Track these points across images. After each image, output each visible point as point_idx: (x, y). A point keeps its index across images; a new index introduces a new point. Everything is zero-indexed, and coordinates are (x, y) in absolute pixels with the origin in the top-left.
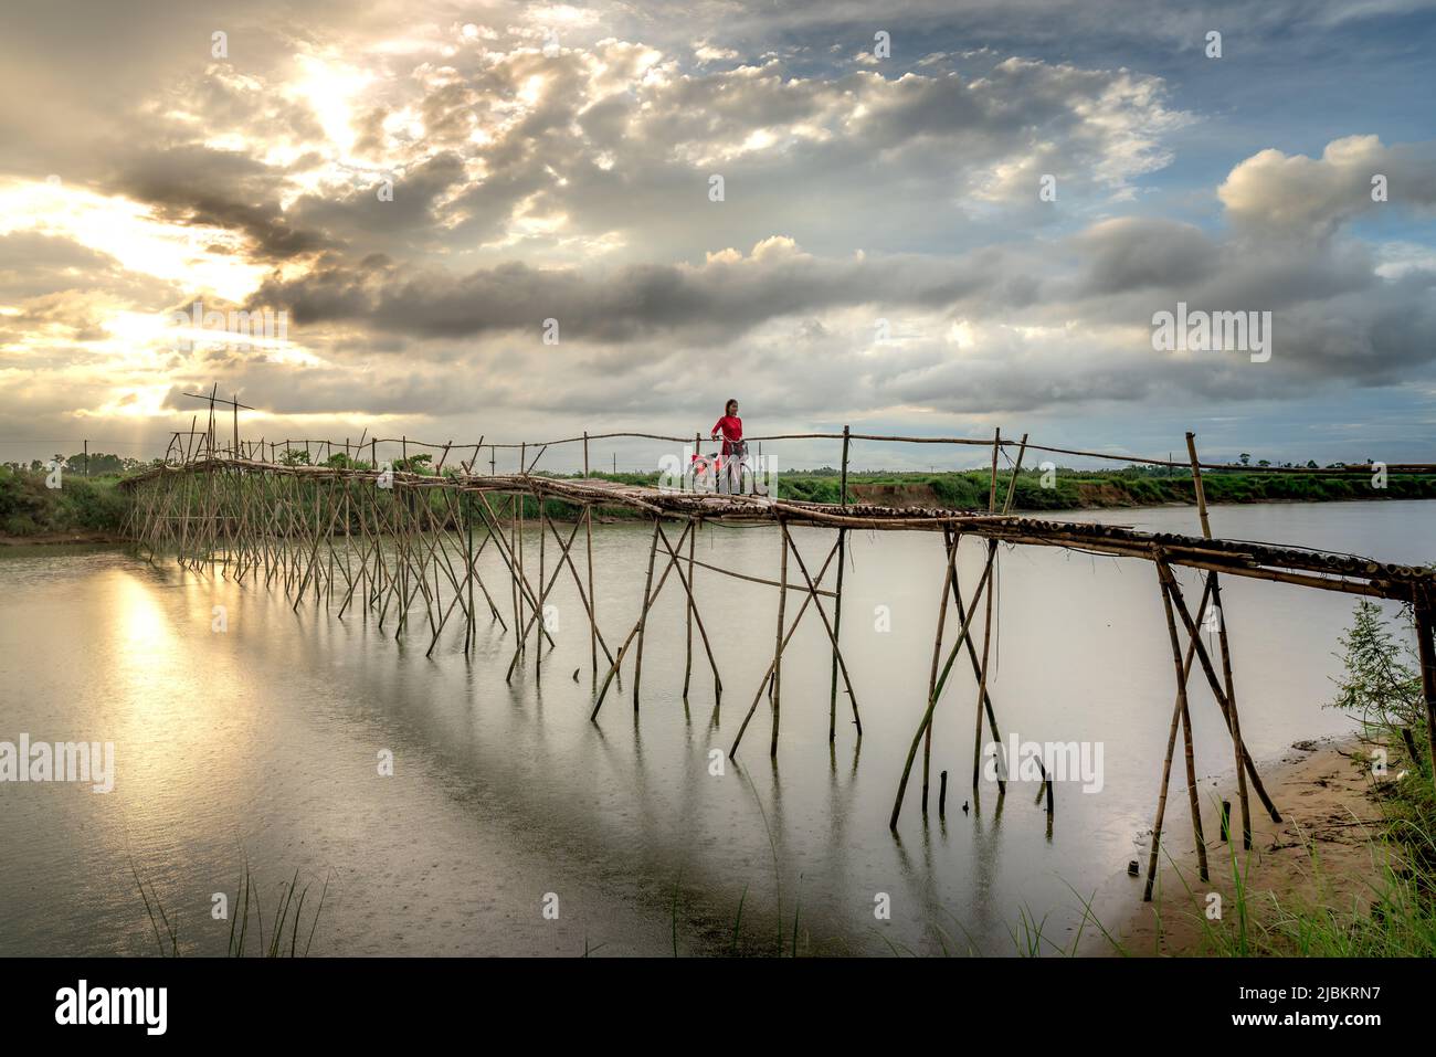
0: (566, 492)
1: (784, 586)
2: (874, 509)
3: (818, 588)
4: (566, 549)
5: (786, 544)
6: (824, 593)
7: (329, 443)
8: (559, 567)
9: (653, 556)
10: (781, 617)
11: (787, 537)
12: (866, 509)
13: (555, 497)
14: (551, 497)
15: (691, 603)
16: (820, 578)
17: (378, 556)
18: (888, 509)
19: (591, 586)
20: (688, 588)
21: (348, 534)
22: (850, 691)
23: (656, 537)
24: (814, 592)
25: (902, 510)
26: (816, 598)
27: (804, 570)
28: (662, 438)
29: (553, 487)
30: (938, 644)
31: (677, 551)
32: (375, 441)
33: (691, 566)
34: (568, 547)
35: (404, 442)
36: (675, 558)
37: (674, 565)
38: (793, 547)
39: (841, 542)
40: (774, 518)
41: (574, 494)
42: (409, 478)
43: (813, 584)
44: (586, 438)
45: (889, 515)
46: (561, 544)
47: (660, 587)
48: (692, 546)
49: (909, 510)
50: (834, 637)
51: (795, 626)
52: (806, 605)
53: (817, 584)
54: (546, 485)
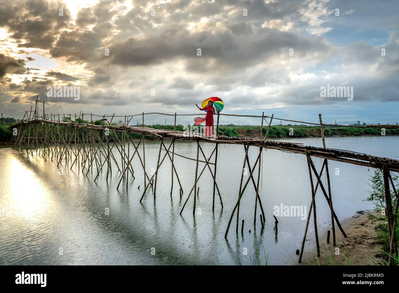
0: (135, 131)
1: (198, 161)
2: (224, 137)
3: (209, 162)
4: (136, 148)
5: (199, 148)
6: (211, 163)
7: (70, 115)
8: (134, 154)
9: (160, 151)
10: (197, 171)
11: (199, 146)
12: (221, 137)
13: (132, 132)
14: (131, 132)
15: (173, 166)
16: (210, 159)
17: (84, 150)
18: (228, 137)
19: (144, 160)
20: (172, 161)
21: (76, 143)
22: (219, 194)
23: (161, 145)
24: (207, 163)
25: (232, 138)
26: (208, 165)
27: (204, 156)
28: (165, 114)
29: (132, 129)
30: (242, 180)
31: (169, 149)
32: (83, 114)
33: (173, 154)
34: (137, 148)
35: (91, 115)
36: (168, 152)
37: (167, 154)
38: (201, 149)
39: (216, 148)
40: (194, 140)
41: (137, 131)
42: (91, 126)
43: (207, 161)
44: (143, 114)
45: (228, 139)
46: (135, 147)
47: (163, 161)
48: (174, 148)
49: (234, 138)
50: (214, 178)
51: (201, 173)
52: (205, 167)
53: (209, 160)
54: (129, 129)
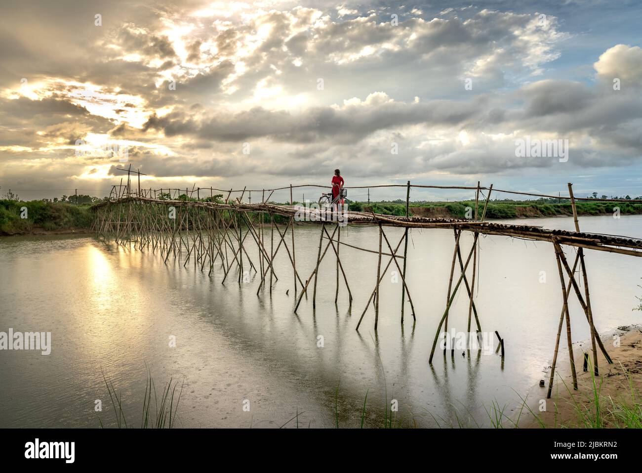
0: (282, 211)
1: (380, 253)
2: (421, 219)
3: (396, 254)
4: (283, 236)
5: (381, 234)
6: (399, 257)
7: (179, 190)
8: (280, 245)
9: (321, 240)
10: (379, 267)
11: (382, 231)
12: (418, 219)
13: (278, 214)
14: (276, 213)
15: (338, 261)
16: (397, 250)
17: (201, 239)
18: (428, 219)
19: (294, 253)
20: (337, 254)
21: (188, 230)
22: (410, 301)
23: (323, 231)
24: (394, 256)
25: (434, 219)
26: (395, 259)
27: (389, 247)
28: (325, 187)
29: (277, 209)
30: (451, 280)
31: (332, 237)
32: (199, 189)
33: (338, 244)
34: (284, 236)
35: (212, 189)
36: (331, 241)
37: (331, 244)
38: (385, 236)
39: (406, 234)
40: (376, 223)
41: (286, 212)
42: (214, 205)
43: (394, 253)
44: (291, 187)
45: (428, 221)
46: (281, 234)
47: (324, 253)
48: (339, 235)
49: (438, 219)
50: (403, 277)
51: (385, 271)
52: (390, 262)
53: (395, 252)
54: (273, 208)
